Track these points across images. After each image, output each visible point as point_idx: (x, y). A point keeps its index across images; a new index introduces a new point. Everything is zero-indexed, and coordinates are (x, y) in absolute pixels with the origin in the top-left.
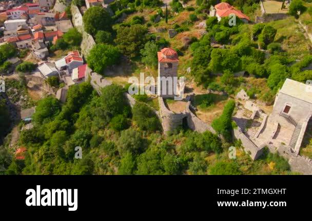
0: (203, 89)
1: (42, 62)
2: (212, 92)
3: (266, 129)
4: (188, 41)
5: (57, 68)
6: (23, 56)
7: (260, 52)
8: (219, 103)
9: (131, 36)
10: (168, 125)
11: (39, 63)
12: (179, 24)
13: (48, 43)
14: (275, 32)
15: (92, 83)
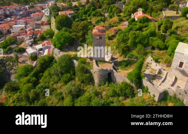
0: (124, 57)
1: (29, 47)
2: (130, 59)
4: (116, 31)
6: (19, 44)
7: (162, 35)
8: (133, 65)
9: (80, 27)
11: (27, 48)
13: (34, 37)
14: (172, 23)
15: (54, 55)
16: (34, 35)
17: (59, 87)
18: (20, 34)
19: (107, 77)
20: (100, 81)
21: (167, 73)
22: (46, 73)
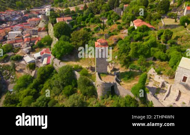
0: (126, 68)
1: (27, 55)
2: (132, 70)
3: (170, 95)
4: (116, 40)
5: (34, 58)
6: (16, 51)
7: (162, 45)
8: (136, 77)
9: (80, 36)
10: (101, 91)
11: (25, 56)
12: (111, 31)
13: (32, 44)
14: (172, 33)
15: (54, 65)
16: (31, 42)
17: (60, 99)
18: (17, 41)
19: (110, 90)
20: (103, 94)
21: (171, 86)
22: (46, 84)
